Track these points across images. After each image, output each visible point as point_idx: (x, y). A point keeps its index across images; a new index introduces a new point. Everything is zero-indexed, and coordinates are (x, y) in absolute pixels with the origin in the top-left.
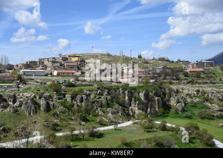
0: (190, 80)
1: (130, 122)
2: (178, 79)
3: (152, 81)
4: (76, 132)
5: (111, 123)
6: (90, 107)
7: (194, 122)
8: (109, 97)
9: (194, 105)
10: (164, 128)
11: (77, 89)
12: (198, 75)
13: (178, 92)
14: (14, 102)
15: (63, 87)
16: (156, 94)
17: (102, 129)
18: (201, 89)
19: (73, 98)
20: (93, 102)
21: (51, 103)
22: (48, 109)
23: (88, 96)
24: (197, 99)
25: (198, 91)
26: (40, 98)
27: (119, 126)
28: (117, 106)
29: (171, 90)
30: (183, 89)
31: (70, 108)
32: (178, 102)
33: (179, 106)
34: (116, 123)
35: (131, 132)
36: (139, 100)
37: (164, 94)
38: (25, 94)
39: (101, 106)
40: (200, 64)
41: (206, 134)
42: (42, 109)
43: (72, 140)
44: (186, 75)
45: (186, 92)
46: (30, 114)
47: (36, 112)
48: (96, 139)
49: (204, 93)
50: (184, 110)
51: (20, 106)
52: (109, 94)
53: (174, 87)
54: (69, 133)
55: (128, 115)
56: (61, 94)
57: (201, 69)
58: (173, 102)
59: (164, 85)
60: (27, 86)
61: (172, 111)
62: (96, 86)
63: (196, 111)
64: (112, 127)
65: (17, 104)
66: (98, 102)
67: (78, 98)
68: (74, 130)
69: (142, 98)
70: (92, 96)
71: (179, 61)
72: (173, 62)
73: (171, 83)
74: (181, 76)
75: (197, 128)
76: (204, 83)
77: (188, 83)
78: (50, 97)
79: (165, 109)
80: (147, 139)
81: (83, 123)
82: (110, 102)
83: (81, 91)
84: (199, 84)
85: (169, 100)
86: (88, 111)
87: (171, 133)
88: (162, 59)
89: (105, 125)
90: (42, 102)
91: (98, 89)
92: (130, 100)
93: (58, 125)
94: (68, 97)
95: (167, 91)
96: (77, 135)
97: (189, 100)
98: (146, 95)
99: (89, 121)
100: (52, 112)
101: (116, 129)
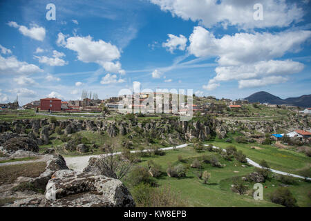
0: (231, 113)
1: (186, 145)
2: (222, 113)
3: (202, 114)
4: (145, 151)
5: (171, 145)
6: (155, 133)
7: (233, 145)
8: (170, 125)
9: (234, 133)
10: (211, 150)
11: (146, 119)
12: (237, 110)
13: (222, 122)
14: (101, 127)
15: (136, 117)
16: (205, 124)
17: (164, 149)
18: (239, 121)
19: (143, 125)
20: (158, 129)
21: (127, 129)
22: (125, 133)
23: (154, 124)
24: (236, 129)
25: (237, 122)
26: (119, 124)
27: (177, 147)
28: (176, 132)
29: (216, 121)
30: (225, 121)
31: (140, 132)
32: (222, 130)
33: (223, 134)
34: (175, 145)
35: (186, 152)
36: (193, 128)
37: (212, 124)
38: (109, 121)
39: (164, 132)
40: (238, 102)
41: (241, 154)
42: (120, 132)
43: (142, 157)
44: (228, 110)
45: (227, 122)
46: (112, 135)
47: (116, 135)
48: (159, 156)
49: (241, 123)
50: (226, 136)
51: (105, 130)
52: (170, 123)
53: (219, 119)
54: (139, 151)
55: (184, 139)
56: (134, 122)
57: (239, 106)
58: (218, 130)
59: (211, 118)
60: (110, 116)
61: (217, 137)
62: (160, 117)
63: (235, 137)
64: (172, 148)
65: (103, 128)
66: (161, 129)
67: (147, 125)
68: (143, 149)
69: (195, 127)
70: (157, 124)
71: (223, 99)
72: (218, 100)
73: (217, 116)
74: (225, 111)
75: (235, 150)
76: (241, 116)
77: (230, 116)
78: (127, 124)
79: (212, 135)
80: (198, 158)
81: (150, 144)
82: (170, 129)
83: (149, 120)
84: (238, 116)
85: (215, 129)
86: (154, 136)
87: (215, 153)
88: (211, 98)
89: (166, 147)
90: (121, 128)
91: (162, 119)
92: (186, 128)
93: (132, 145)
94: (139, 125)
95: (214, 122)
96: (146, 153)
97: (230, 129)
98: (198, 125)
99: (154, 143)
100: (128, 135)
101: (174, 150)
